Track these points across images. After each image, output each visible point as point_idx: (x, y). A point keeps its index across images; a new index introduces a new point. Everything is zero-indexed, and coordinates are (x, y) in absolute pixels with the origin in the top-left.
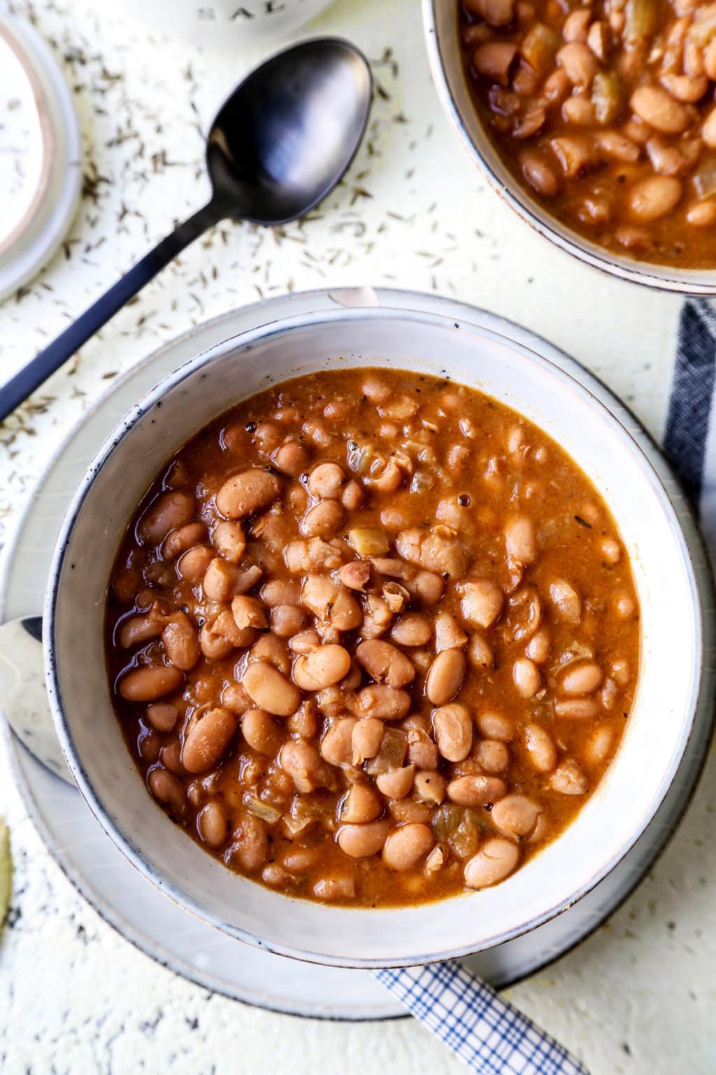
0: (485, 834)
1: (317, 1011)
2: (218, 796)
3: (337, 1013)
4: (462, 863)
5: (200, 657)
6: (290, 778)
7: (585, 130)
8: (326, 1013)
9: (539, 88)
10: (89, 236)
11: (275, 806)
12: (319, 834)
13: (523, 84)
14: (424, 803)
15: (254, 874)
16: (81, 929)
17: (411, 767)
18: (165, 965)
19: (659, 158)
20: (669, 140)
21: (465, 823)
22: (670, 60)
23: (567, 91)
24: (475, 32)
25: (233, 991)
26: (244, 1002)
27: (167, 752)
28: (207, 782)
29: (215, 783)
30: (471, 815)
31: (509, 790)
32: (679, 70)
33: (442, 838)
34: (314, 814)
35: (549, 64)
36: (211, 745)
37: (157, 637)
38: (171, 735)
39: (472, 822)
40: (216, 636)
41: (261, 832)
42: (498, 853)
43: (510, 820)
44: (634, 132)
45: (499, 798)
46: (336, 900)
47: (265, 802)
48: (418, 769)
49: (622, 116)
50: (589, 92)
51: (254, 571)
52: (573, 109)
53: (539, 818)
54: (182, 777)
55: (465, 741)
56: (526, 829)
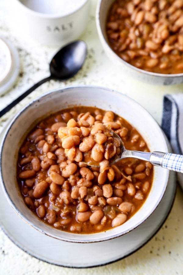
0: (117, 212)
1: (68, 265)
2: (43, 204)
3: (74, 266)
4: (112, 220)
5: (41, 168)
6: (63, 200)
7: (135, 49)
8: (71, 266)
9: (124, 41)
10: (20, 84)
11: (58, 207)
12: (70, 215)
13: (121, 41)
14: (101, 206)
15: (52, 225)
16: (4, 252)
17: (96, 196)
18: (26, 252)
19: (153, 55)
20: (155, 51)
21: (112, 210)
22: (154, 36)
23: (131, 42)
24: (110, 32)
25: (45, 259)
26: (48, 262)
27: (30, 193)
28: (40, 200)
29: (42, 201)
30: (113, 208)
31: (123, 201)
32: (156, 37)
33: (106, 214)
34: (69, 210)
35: (126, 37)
36: (41, 190)
37: (30, 162)
38: (31, 188)
39: (114, 209)
40: (45, 162)
41: (54, 214)
42: (121, 217)
43: (124, 208)
44: (147, 50)
45: (121, 203)
46: (75, 232)
47: (56, 206)
48: (98, 197)
49: (143, 47)
50: (136, 42)
51: (56, 146)
52: (132, 46)
53: (132, 207)
54: (33, 199)
55: (110, 192)
56: (129, 210)
